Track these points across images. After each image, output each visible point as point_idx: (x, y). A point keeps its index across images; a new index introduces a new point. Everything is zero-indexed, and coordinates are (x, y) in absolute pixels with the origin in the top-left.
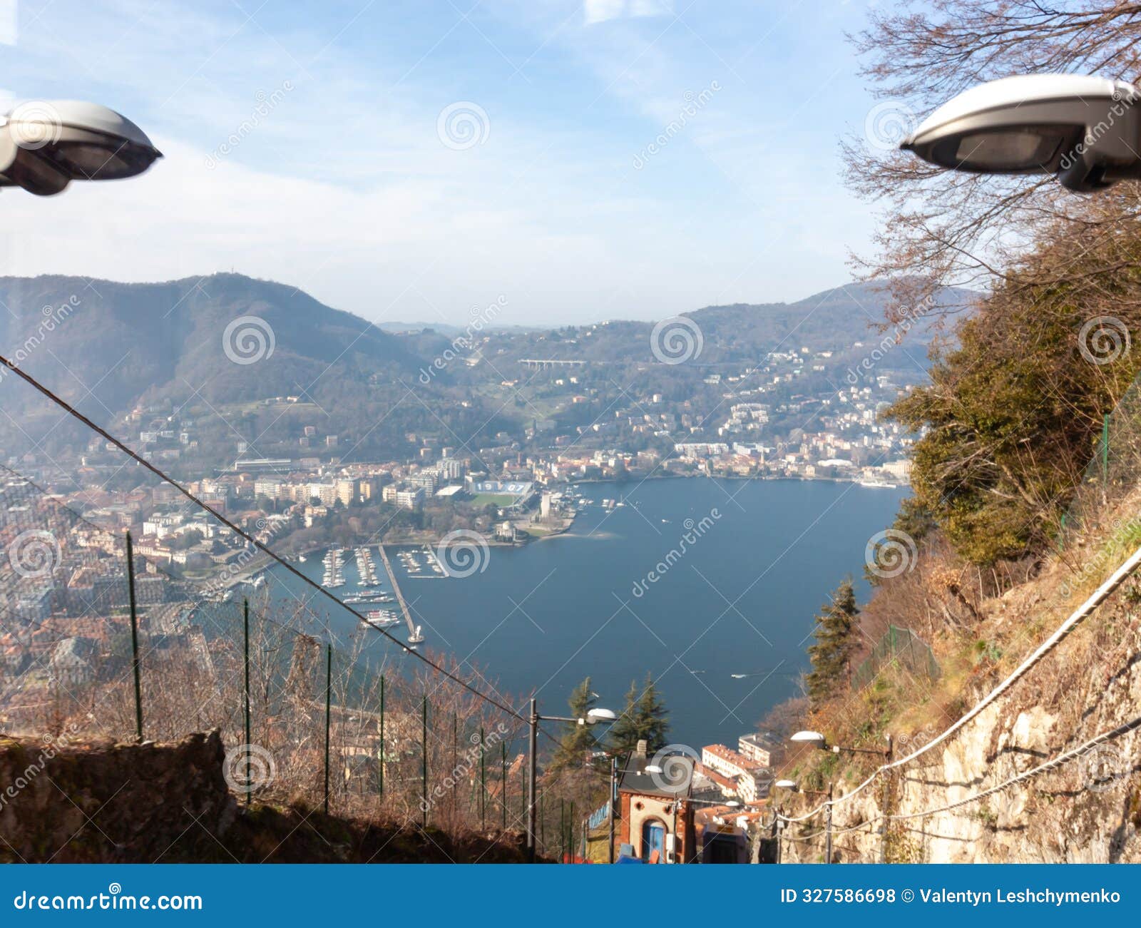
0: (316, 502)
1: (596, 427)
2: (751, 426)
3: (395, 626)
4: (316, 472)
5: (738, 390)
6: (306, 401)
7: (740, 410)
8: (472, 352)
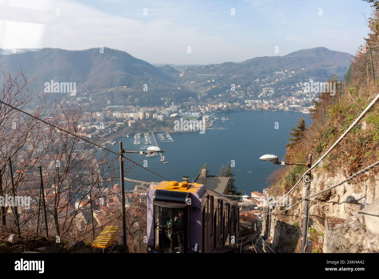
0: (132, 119)
1: (220, 95)
2: (269, 95)
3: (157, 156)
4: (132, 110)
5: (265, 83)
6: (129, 88)
7: (265, 90)
8: (181, 72)
